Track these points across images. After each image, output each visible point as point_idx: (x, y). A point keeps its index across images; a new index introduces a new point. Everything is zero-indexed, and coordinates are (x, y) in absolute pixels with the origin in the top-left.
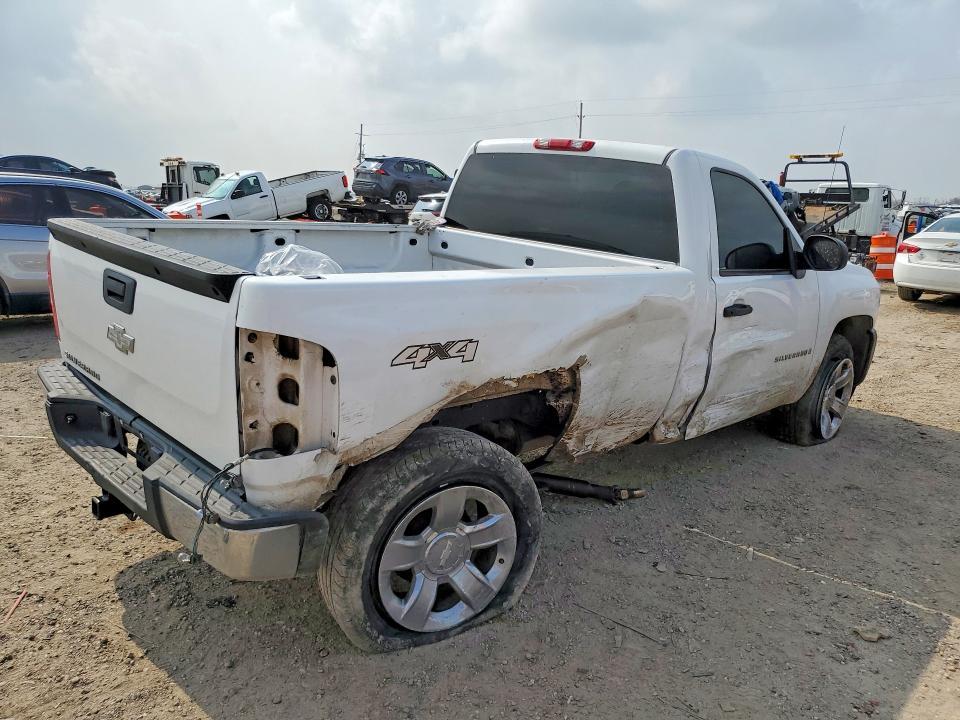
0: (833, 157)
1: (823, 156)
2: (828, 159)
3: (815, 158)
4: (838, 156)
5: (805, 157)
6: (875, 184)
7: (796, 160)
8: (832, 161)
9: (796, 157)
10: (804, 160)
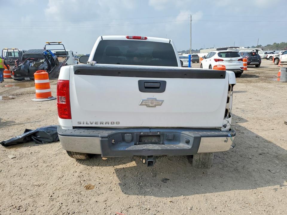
0: (59, 43)
1: (56, 43)
2: (58, 43)
3: (54, 43)
4: (60, 42)
5: (51, 43)
6: (69, 50)
7: (48, 44)
8: (59, 44)
9: (48, 43)
10: (50, 44)
